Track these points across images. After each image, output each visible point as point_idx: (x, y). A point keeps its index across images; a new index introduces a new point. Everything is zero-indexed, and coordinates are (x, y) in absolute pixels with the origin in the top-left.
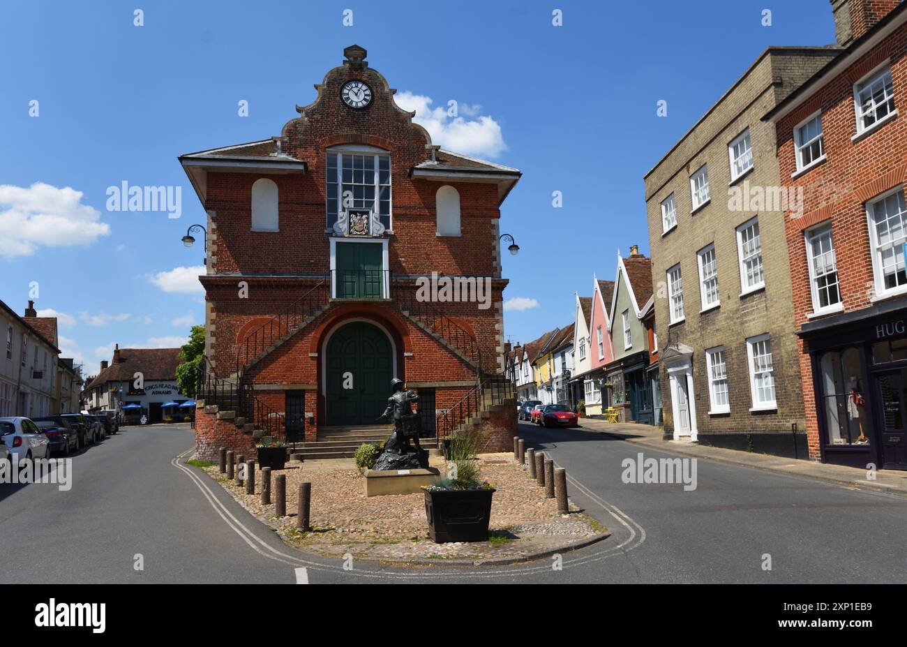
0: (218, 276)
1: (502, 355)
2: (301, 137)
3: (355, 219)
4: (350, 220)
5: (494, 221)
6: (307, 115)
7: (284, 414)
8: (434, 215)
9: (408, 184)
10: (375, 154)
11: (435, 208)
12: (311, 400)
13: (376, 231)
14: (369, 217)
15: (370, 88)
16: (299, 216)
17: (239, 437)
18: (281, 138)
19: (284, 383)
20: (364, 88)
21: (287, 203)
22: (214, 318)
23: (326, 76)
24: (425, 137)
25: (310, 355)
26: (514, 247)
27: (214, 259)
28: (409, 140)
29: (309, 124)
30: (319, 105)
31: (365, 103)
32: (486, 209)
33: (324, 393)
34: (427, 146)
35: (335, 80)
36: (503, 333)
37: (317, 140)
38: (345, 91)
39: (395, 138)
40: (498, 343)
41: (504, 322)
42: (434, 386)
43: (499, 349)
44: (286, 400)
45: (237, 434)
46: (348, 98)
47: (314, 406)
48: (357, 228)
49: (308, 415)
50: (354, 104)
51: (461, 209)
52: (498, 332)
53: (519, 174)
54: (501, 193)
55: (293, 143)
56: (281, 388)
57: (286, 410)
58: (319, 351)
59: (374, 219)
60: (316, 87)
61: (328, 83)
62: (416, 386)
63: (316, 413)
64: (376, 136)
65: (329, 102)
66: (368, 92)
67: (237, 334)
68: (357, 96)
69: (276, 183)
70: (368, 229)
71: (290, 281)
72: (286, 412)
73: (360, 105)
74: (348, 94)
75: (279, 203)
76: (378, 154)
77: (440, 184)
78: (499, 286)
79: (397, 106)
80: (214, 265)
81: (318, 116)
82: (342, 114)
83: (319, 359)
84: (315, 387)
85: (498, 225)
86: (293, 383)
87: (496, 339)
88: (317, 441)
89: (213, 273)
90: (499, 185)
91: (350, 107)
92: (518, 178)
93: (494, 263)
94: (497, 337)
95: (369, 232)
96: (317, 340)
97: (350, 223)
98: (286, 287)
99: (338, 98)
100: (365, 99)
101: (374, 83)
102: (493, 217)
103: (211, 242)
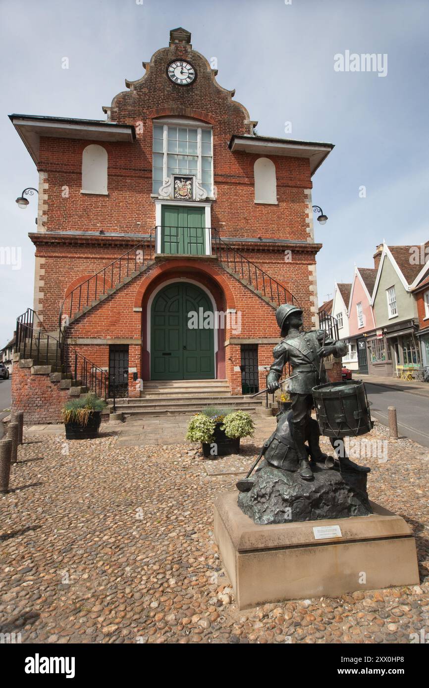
0: (48, 233)
1: (316, 315)
2: (130, 108)
3: (179, 184)
4: (175, 185)
5: (306, 191)
6: (135, 89)
7: (107, 368)
8: (252, 184)
9: (228, 154)
10: (198, 127)
11: (253, 178)
12: (134, 355)
13: (199, 197)
14: (192, 183)
15: (193, 67)
16: (127, 181)
17: (55, 394)
18: (111, 108)
19: (109, 337)
20: (189, 67)
21: (115, 168)
22: (44, 274)
23: (153, 55)
24: (243, 113)
25: (135, 309)
26: (322, 218)
27: (45, 219)
28: (229, 116)
29: (138, 96)
30: (146, 80)
31: (189, 80)
32: (299, 180)
33: (149, 349)
34: (246, 122)
35: (161, 59)
36: (317, 294)
37: (145, 111)
38: (171, 69)
39: (216, 113)
40: (312, 304)
41: (317, 284)
42: (256, 342)
43: (314, 309)
44: (110, 356)
45: (52, 391)
46: (174, 76)
47: (138, 361)
48: (181, 193)
49: (132, 370)
50: (179, 81)
51: (277, 179)
52: (311, 293)
53: (331, 146)
54: (312, 167)
55: (123, 113)
56: (105, 342)
57: (109, 365)
58: (144, 306)
59: (197, 185)
60: (144, 65)
61: (156, 61)
62: (240, 343)
63: (139, 368)
64: (199, 110)
65: (156, 78)
66: (192, 71)
67: (66, 290)
68: (181, 73)
69: (106, 149)
70: (192, 194)
71: (117, 240)
72: (110, 367)
73: (184, 82)
74: (173, 72)
75: (108, 168)
76: (201, 127)
77: (258, 156)
78: (313, 250)
79: (218, 85)
80: (44, 224)
81: (145, 90)
82: (168, 89)
83: (144, 313)
84: (139, 342)
85: (311, 195)
86: (118, 338)
87: (311, 300)
88: (140, 397)
89: (43, 231)
90: (311, 159)
91: (175, 84)
92: (330, 149)
93: (308, 229)
94: (311, 298)
95: (192, 196)
96: (143, 295)
97: (175, 188)
98: (113, 246)
99: (164, 75)
100: (189, 77)
101: (197, 63)
102: (306, 188)
103: (42, 201)
